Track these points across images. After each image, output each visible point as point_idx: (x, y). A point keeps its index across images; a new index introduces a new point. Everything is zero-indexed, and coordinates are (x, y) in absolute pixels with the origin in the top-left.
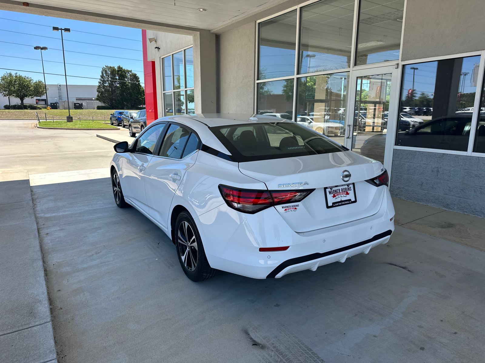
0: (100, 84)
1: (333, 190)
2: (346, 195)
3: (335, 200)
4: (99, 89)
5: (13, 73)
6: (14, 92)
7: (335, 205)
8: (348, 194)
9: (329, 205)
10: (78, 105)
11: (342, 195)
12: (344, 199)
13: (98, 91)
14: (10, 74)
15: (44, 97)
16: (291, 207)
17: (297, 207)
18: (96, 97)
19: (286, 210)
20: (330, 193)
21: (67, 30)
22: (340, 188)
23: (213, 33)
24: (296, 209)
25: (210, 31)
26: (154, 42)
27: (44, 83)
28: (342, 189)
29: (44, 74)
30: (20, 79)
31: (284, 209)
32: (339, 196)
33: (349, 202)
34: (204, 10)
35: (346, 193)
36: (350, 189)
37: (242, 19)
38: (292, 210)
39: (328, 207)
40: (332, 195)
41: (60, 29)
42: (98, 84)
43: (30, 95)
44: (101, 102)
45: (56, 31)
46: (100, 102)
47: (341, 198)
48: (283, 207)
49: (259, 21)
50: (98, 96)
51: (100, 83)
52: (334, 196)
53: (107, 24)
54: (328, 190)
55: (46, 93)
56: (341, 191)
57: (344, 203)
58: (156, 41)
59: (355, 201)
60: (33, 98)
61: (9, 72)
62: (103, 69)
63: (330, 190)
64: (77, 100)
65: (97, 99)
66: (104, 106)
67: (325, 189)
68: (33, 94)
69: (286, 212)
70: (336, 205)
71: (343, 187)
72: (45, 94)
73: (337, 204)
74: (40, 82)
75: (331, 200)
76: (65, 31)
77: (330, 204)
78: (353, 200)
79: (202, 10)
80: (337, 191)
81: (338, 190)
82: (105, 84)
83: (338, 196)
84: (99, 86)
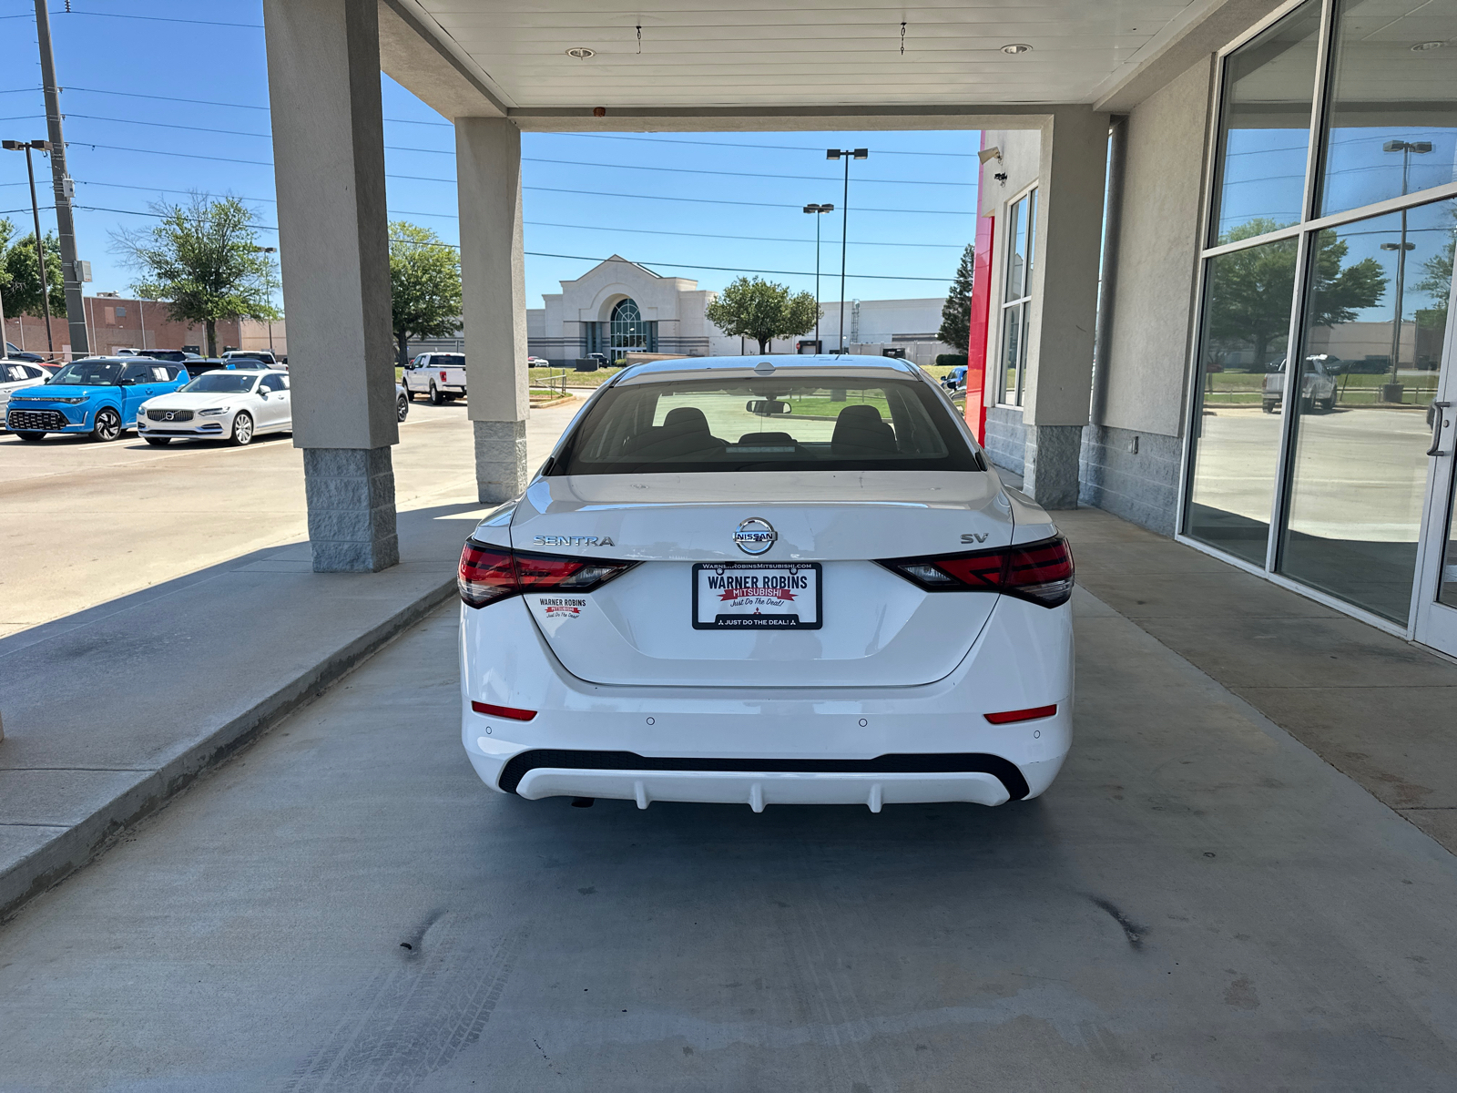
0: (952, 295)
1: (728, 578)
2: (779, 598)
3: (730, 608)
4: (948, 307)
5: (750, 277)
6: (746, 324)
7: (722, 622)
8: (787, 596)
9: (702, 619)
10: (894, 353)
11: (765, 599)
12: (766, 609)
13: (944, 314)
14: (745, 281)
15: (810, 336)
16: (563, 603)
17: (579, 608)
18: (939, 332)
19: (549, 610)
20: (713, 583)
21: (861, 153)
22: (760, 574)
23: (1101, 113)
24: (576, 611)
25: (1091, 105)
26: (993, 160)
27: (815, 299)
28: (765, 578)
29: (818, 275)
30: (762, 290)
31: (546, 607)
32: (753, 599)
33: (790, 622)
34: (1022, 48)
35: (779, 593)
36: (800, 583)
37: (1160, 54)
38: (567, 613)
39: (697, 625)
40: (722, 591)
41: (843, 154)
42: (947, 294)
43: (782, 332)
44: (950, 344)
45: (833, 161)
46: (945, 345)
47: (758, 605)
48: (542, 602)
49: (1223, 51)
50: (944, 328)
51: (953, 290)
52: (727, 596)
53: (792, 130)
54: (704, 576)
55: (817, 324)
56: (760, 584)
57: (764, 622)
58: (999, 157)
59: (818, 625)
60: (787, 338)
61: (741, 275)
62: (966, 250)
63: (716, 576)
64: (894, 340)
65: (941, 337)
66: (958, 354)
67: (697, 567)
68: (787, 329)
69: (550, 616)
70: (728, 622)
71: (771, 573)
72: (815, 328)
73: (735, 622)
74: (805, 296)
75: (712, 605)
76: (856, 156)
77: (706, 616)
78: (808, 616)
79: (1014, 49)
80: (746, 583)
81: (749, 580)
82: (967, 294)
83: (745, 598)
84: (950, 301)
